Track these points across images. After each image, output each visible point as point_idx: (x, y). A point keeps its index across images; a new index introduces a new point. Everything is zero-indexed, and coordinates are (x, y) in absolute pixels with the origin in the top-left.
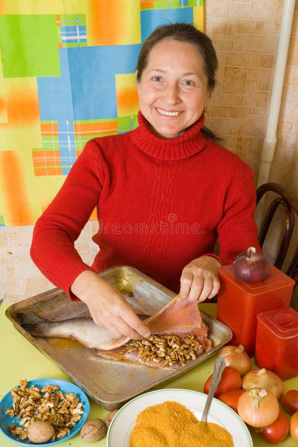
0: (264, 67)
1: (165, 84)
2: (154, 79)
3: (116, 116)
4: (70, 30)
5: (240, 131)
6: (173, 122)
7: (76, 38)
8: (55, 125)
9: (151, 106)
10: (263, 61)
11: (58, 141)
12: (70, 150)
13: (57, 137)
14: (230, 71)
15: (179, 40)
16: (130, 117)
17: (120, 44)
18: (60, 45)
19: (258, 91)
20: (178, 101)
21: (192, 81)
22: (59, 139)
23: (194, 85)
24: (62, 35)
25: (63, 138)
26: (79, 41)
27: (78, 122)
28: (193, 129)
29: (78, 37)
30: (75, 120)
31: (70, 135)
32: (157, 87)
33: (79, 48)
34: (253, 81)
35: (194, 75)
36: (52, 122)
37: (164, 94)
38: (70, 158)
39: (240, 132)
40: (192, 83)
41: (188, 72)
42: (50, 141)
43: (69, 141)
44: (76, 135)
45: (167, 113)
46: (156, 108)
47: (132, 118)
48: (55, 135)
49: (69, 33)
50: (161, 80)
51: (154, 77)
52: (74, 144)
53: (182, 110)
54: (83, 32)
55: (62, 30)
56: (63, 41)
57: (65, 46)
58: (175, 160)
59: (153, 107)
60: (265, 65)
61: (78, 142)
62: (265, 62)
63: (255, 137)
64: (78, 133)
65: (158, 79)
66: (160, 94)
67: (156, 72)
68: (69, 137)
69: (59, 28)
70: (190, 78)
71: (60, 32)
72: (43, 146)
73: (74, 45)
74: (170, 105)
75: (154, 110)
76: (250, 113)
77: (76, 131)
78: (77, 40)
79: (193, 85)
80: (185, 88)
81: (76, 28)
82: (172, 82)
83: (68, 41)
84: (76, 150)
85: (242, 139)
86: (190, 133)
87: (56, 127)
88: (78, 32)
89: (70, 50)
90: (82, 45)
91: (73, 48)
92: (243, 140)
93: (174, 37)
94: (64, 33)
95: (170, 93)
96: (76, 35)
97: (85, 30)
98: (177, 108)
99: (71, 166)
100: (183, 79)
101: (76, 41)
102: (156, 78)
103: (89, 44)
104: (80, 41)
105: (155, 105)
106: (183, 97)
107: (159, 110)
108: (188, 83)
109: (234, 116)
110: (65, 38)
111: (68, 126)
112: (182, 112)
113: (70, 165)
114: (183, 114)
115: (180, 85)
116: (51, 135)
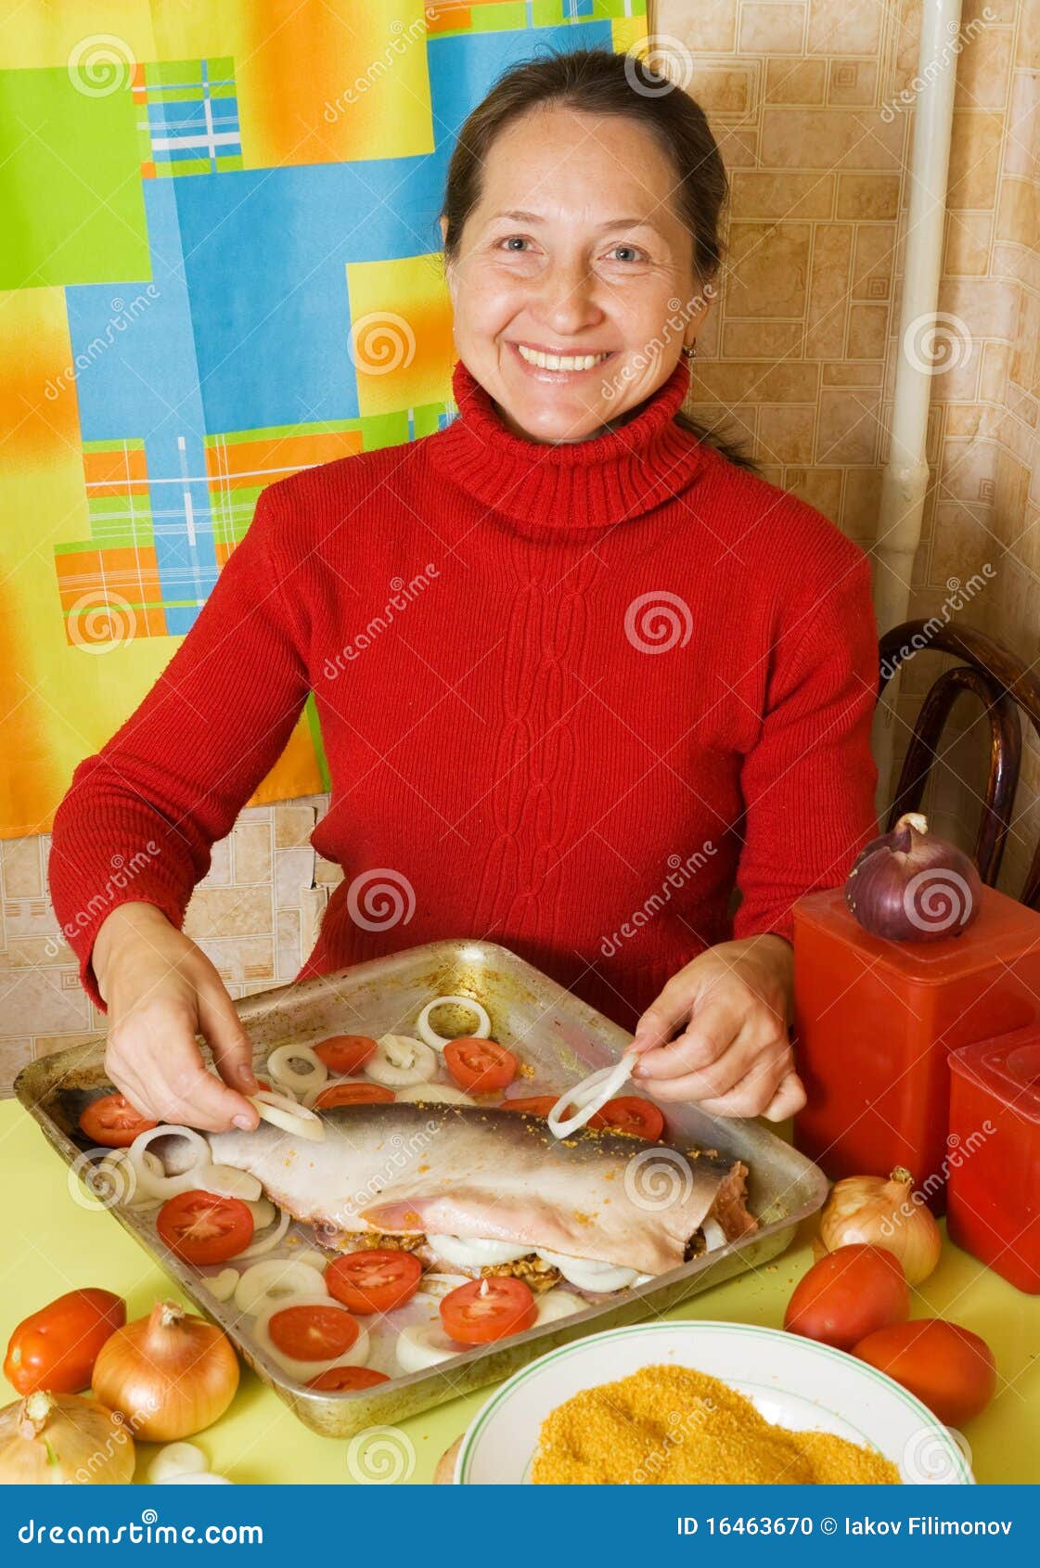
0: (867, 218)
1: (544, 259)
2: (506, 245)
3: (355, 414)
4: (180, 115)
5: (796, 448)
6: (578, 395)
7: (203, 144)
8: (136, 457)
9: (496, 336)
10: (864, 198)
11: (148, 513)
12: (192, 542)
13: (146, 498)
14: (751, 235)
15: (588, 109)
16: (405, 413)
17: (360, 159)
18: (148, 170)
19: (853, 302)
20: (592, 318)
21: (637, 248)
22: (154, 507)
23: (646, 259)
24: (154, 134)
25: (166, 499)
26: (212, 154)
27: (222, 440)
28: (649, 414)
29: (211, 140)
30: (209, 432)
31: (194, 489)
32: (514, 270)
33: (213, 178)
34: (832, 268)
35: (644, 228)
36: (128, 445)
37: (542, 295)
38: (196, 570)
39: (795, 451)
40: (637, 256)
41: (623, 216)
42: (118, 515)
43: (189, 512)
44: (216, 486)
45: (553, 363)
46: (515, 347)
47: (411, 418)
48: (137, 490)
49: (181, 125)
50: (530, 247)
51: (504, 239)
52: (209, 519)
53: (606, 348)
54: (225, 120)
55: (152, 120)
56: (158, 156)
57: (166, 171)
58: (589, 529)
59: (504, 340)
60: (870, 211)
61: (223, 511)
62: (869, 200)
63: (849, 466)
64: (221, 478)
65: (519, 243)
66: (528, 294)
67: (512, 222)
68: (187, 497)
69: (142, 110)
70: (630, 237)
71: (144, 126)
72: (94, 533)
73: (198, 168)
74: (564, 334)
75: (507, 355)
76: (829, 381)
77: (214, 473)
78: (206, 149)
79: (642, 260)
80: (612, 273)
81: (203, 110)
82: (567, 256)
83: (177, 155)
84: (218, 541)
85: (805, 476)
86: (640, 427)
87: (139, 464)
88: (209, 121)
89: (182, 186)
90: (226, 165)
91: (196, 178)
92: (810, 481)
93: (571, 98)
94: (163, 125)
95: (564, 291)
96: (202, 131)
97: (235, 113)
98: (586, 340)
99: (201, 603)
100: (605, 241)
101: (203, 152)
102: (512, 242)
103: (251, 160)
104: (218, 154)
105: (510, 333)
106: (607, 304)
107: (526, 352)
108: (626, 254)
109: (772, 393)
110: (164, 144)
111: (182, 456)
112: (607, 356)
113: (195, 597)
114: (610, 362)
115: (596, 264)
116: (122, 490)
